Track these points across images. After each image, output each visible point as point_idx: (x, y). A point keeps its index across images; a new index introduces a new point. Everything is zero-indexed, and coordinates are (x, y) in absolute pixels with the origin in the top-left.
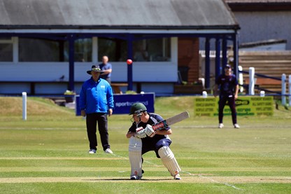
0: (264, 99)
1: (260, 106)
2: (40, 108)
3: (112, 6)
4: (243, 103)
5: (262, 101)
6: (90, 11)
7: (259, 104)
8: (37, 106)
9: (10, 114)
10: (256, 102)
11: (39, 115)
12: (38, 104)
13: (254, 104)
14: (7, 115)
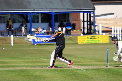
0: (105, 36)
1: (103, 39)
2: (18, 41)
3: (46, 1)
4: (97, 38)
5: (104, 37)
6: (38, 3)
7: (103, 38)
8: (17, 40)
9: (7, 43)
10: (102, 37)
11: (18, 44)
12: (18, 39)
13: (101, 38)
14: (6, 44)
